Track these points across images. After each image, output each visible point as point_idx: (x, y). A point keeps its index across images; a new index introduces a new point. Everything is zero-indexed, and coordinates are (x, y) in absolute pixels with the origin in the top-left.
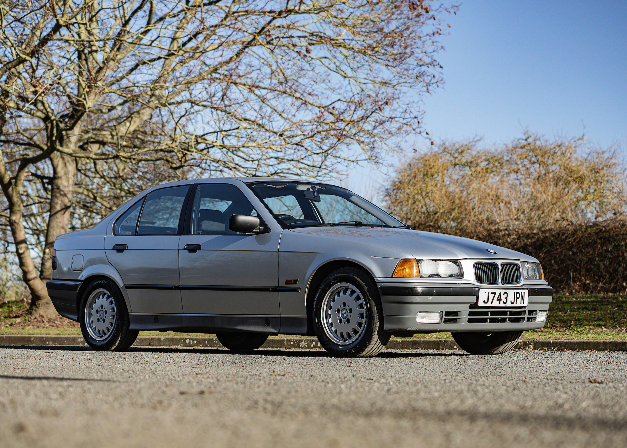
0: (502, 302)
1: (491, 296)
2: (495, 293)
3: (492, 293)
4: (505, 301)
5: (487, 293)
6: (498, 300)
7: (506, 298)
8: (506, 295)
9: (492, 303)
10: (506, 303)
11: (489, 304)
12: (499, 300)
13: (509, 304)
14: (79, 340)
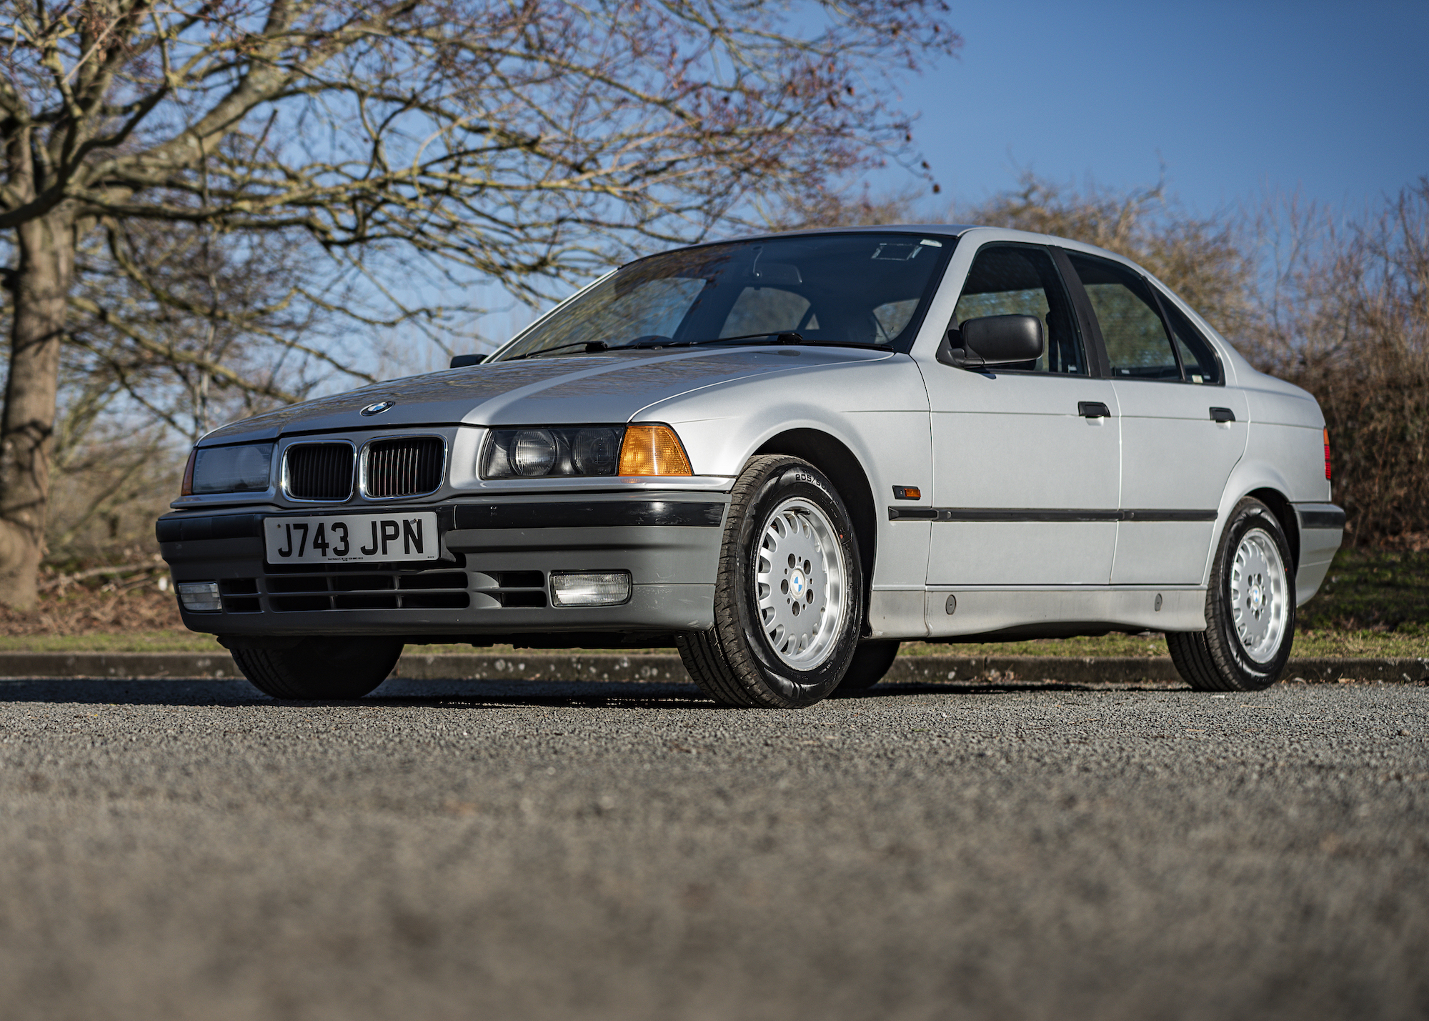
0: (330, 551)
1: (297, 535)
2: (304, 527)
3: (297, 526)
4: (341, 547)
5: (284, 529)
6: (316, 545)
7: (344, 539)
8: (340, 532)
9: (301, 554)
10: (345, 552)
11: (294, 559)
12: (322, 545)
13: (355, 555)
14: (200, 664)
